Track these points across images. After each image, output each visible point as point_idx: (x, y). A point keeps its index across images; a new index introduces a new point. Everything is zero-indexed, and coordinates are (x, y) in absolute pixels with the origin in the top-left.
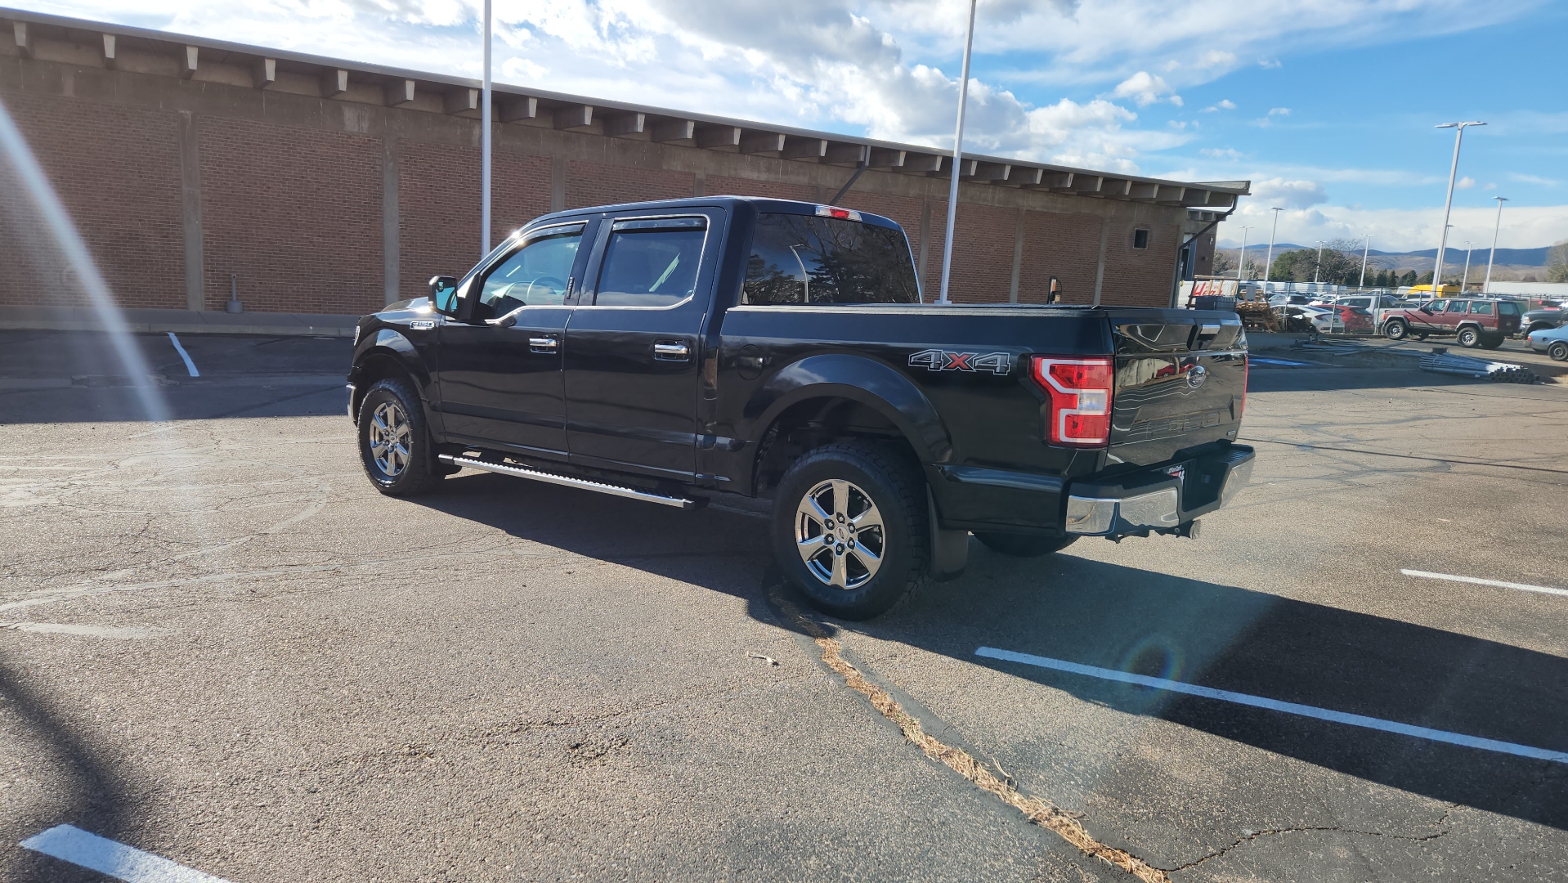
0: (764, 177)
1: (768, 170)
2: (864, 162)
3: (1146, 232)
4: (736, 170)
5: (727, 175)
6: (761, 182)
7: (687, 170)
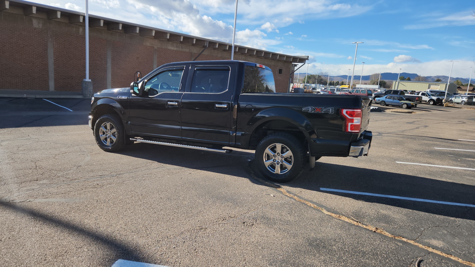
0: (175, 49)
1: (177, 47)
2: (206, 46)
3: (282, 69)
4: (167, 46)
5: (164, 48)
6: (174, 50)
7: (151, 46)
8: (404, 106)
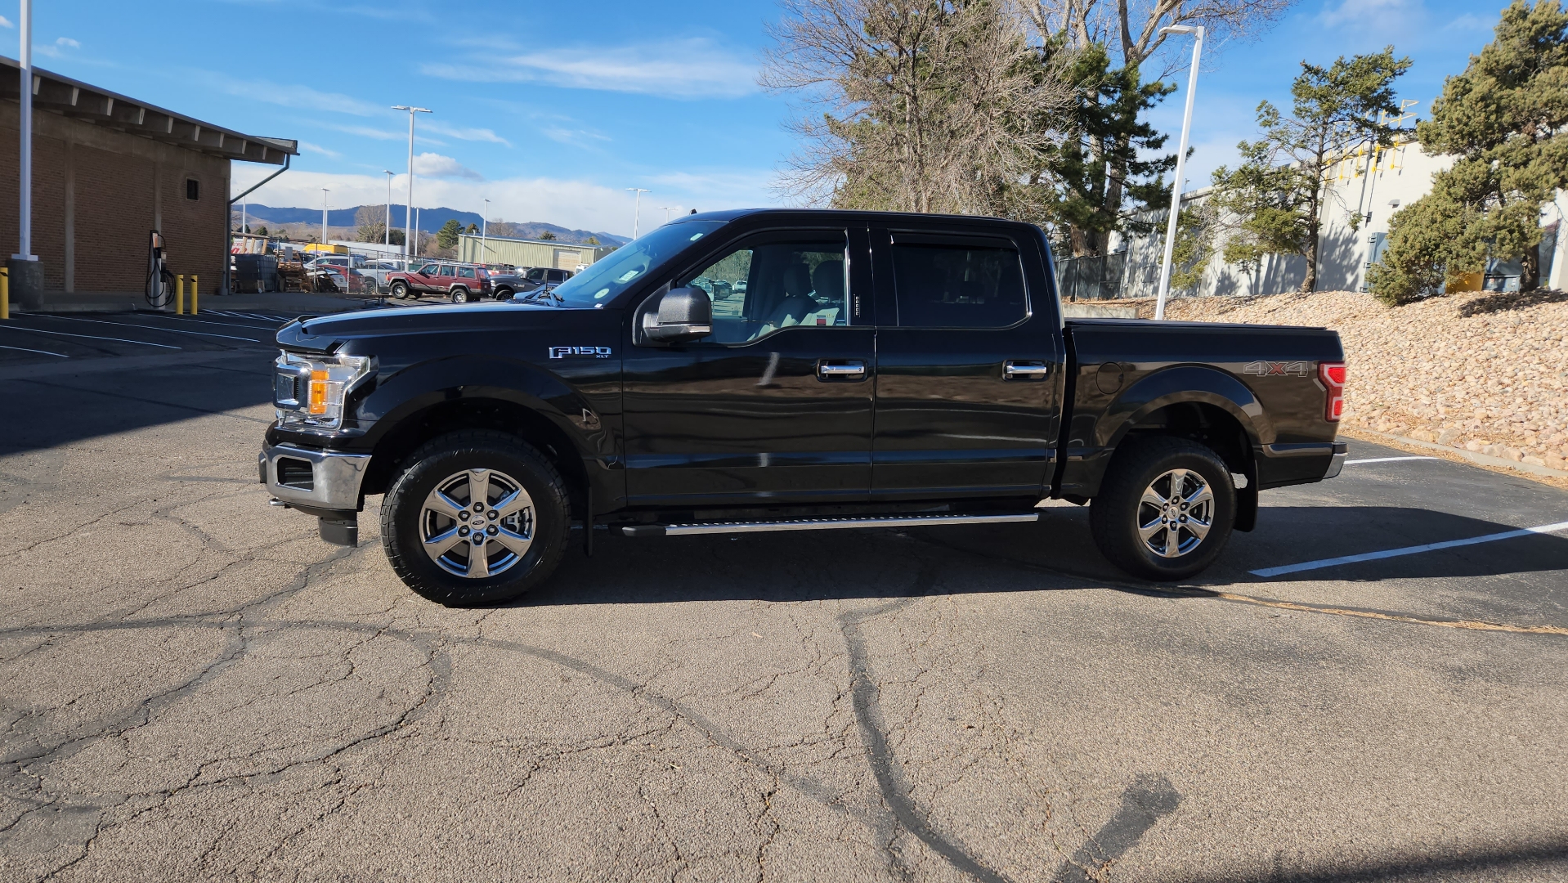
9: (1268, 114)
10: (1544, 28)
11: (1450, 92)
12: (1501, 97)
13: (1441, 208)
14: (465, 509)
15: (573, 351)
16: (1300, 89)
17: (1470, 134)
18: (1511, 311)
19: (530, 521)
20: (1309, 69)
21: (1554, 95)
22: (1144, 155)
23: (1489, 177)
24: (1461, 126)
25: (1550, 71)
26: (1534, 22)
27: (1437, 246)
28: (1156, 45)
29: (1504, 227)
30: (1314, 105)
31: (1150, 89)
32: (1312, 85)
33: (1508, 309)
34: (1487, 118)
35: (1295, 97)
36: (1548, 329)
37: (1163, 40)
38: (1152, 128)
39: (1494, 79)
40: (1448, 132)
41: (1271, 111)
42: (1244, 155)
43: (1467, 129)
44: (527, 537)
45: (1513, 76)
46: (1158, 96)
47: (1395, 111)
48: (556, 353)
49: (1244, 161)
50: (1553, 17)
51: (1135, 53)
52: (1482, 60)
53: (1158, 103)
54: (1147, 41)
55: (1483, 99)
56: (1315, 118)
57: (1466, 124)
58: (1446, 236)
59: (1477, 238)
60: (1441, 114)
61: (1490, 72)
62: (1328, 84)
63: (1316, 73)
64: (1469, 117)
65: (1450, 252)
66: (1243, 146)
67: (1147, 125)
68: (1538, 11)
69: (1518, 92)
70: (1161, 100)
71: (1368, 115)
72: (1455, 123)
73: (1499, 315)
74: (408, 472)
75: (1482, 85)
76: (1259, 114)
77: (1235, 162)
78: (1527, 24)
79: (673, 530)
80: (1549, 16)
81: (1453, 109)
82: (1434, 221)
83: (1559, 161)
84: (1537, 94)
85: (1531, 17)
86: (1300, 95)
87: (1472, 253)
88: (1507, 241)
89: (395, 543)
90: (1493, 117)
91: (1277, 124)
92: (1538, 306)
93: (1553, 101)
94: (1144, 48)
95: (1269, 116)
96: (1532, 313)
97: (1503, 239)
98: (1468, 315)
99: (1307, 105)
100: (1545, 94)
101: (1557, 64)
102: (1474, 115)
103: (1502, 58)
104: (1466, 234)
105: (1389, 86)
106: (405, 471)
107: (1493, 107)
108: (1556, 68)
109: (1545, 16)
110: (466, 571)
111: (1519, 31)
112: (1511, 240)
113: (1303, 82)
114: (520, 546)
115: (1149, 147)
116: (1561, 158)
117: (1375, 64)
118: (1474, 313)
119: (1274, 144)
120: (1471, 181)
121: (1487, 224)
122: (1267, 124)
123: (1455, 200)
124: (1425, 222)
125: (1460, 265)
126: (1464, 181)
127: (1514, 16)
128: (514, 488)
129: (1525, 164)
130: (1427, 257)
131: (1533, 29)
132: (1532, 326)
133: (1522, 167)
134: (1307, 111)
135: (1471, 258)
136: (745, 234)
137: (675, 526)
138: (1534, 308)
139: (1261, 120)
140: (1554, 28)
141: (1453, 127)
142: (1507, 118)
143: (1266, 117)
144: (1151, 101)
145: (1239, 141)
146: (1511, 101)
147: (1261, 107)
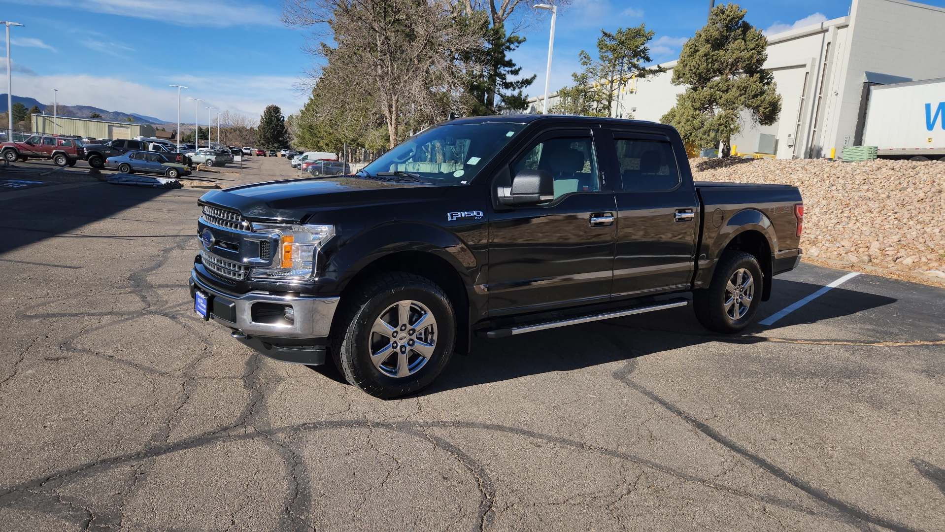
8: (172, 173)
9: (585, 58)
10: (733, 19)
11: (688, 51)
12: (713, 55)
13: (691, 113)
14: (395, 330)
15: (461, 214)
16: (601, 45)
17: (700, 74)
18: (724, 168)
19: (432, 333)
20: (605, 34)
21: (739, 55)
22: (510, 78)
23: (711, 97)
24: (695, 69)
25: (736, 42)
26: (728, 16)
27: (691, 134)
28: (508, 14)
29: (722, 124)
30: (610, 55)
31: (512, 39)
32: (607, 43)
33: (722, 167)
34: (707, 65)
35: (599, 50)
36: (746, 177)
37: (512, 11)
38: (514, 62)
39: (709, 45)
40: (689, 73)
41: (586, 56)
42: (575, 80)
43: (698, 71)
44: (430, 345)
45: (719, 44)
46: (516, 44)
47: (648, 59)
48: (452, 217)
49: (575, 84)
50: (736, 14)
51: (498, 18)
52: (703, 35)
53: (516, 48)
54: (504, 11)
55: (705, 55)
56: (610, 61)
57: (698, 69)
58: (694, 128)
59: (710, 130)
60: (685, 63)
61: (707, 41)
62: (617, 42)
63: (609, 36)
64: (699, 65)
65: (697, 137)
66: (575, 75)
67: (511, 60)
68: (729, 10)
69: (721, 52)
70: (518, 47)
71: (635, 61)
72: (692, 68)
73: (718, 170)
74: (363, 307)
75: (705, 49)
76: (580, 58)
77: (571, 84)
78: (725, 16)
79: (516, 331)
80: (734, 13)
81: (691, 61)
82: (688, 121)
83: (743, 90)
84: (730, 54)
85: (727, 13)
86: (602, 48)
87: (708, 138)
88: (725, 131)
89: (356, 359)
90: (710, 65)
91: (590, 64)
92: (736, 165)
93: (738, 58)
94: (503, 15)
95: (585, 59)
96: (734, 169)
97: (723, 130)
98: (702, 170)
99: (606, 54)
100: (735, 54)
101: (738, 39)
102: (701, 63)
103: (713, 34)
104: (705, 128)
105: (646, 45)
106: (361, 306)
107: (710, 60)
108: (739, 41)
109: (733, 13)
110: (396, 373)
111: (721, 20)
112: (727, 131)
113: (602, 41)
114: (427, 351)
115: (512, 74)
116: (743, 88)
117: (638, 33)
118: (705, 169)
119: (590, 74)
120: (703, 99)
121: (715, 123)
122: (585, 63)
123: (695, 110)
124: (684, 121)
125: (703, 144)
126: (699, 99)
127: (719, 12)
128: (423, 312)
129: (727, 91)
130: (687, 140)
131: (728, 19)
132: (737, 176)
133: (725, 92)
134: (606, 58)
135: (707, 140)
136: (541, 132)
137: (516, 328)
138: (734, 166)
139: (582, 61)
140: (738, 19)
141: (691, 70)
142: (716, 66)
143: (584, 59)
144: (512, 46)
145: (572, 73)
146: (718, 57)
147: (581, 54)
